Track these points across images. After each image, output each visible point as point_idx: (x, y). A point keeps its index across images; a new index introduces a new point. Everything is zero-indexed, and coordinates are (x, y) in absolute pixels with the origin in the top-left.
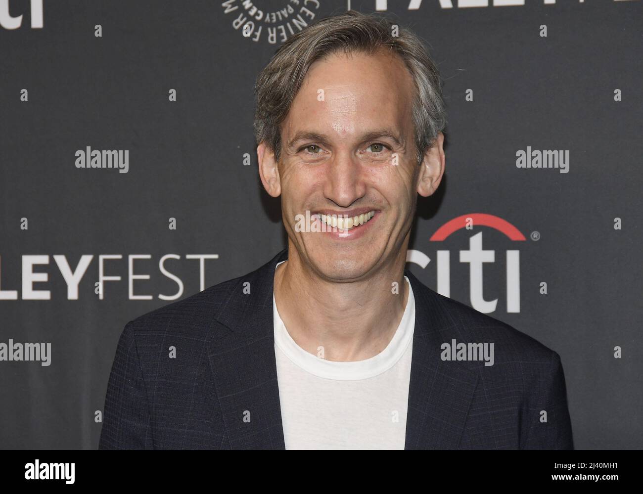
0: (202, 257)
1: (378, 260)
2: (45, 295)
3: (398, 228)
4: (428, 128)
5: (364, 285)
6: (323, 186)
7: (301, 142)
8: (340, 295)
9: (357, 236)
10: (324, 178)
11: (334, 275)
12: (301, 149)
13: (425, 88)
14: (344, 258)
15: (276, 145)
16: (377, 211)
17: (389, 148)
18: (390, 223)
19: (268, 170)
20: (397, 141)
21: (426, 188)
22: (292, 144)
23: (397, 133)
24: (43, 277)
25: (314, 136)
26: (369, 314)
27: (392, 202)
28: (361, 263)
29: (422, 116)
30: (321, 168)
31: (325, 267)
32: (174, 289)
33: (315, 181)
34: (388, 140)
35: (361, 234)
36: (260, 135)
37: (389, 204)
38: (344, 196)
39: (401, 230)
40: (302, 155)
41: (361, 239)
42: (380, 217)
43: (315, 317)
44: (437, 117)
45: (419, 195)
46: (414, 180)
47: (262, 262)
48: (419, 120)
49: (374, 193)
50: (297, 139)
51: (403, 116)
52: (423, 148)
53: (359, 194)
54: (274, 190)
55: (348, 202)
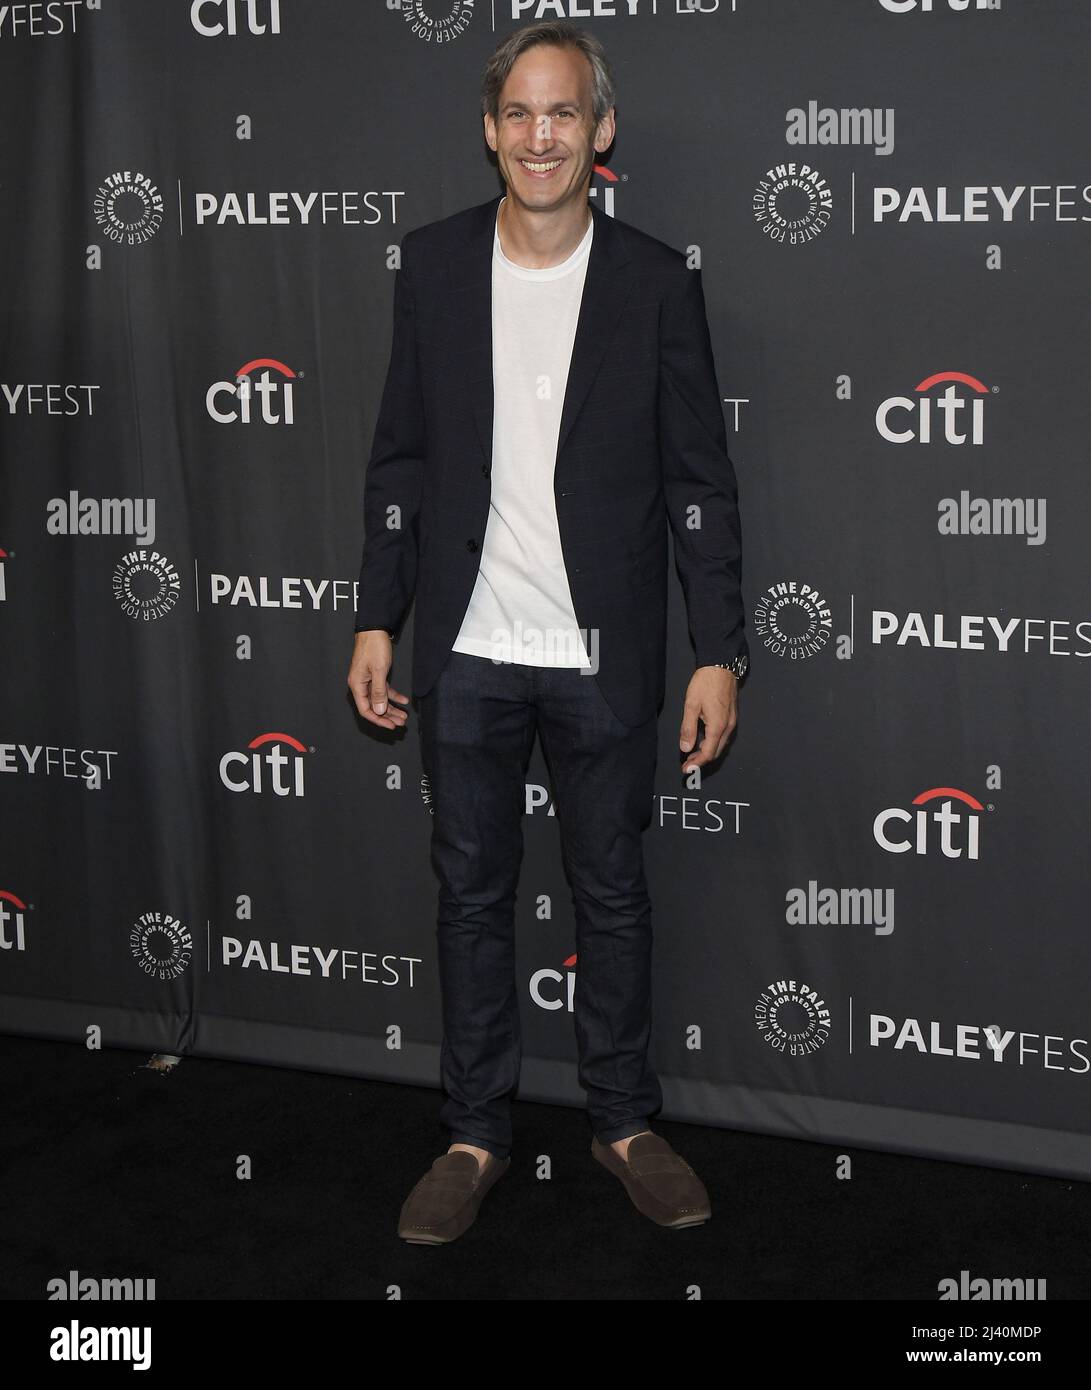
0: (393, 194)
1: (564, 195)
2: (286, 221)
3: (579, 171)
4: (601, 102)
5: (552, 216)
6: (525, 141)
7: (510, 110)
8: (536, 221)
9: (548, 178)
10: (525, 136)
11: (532, 205)
12: (510, 115)
14: (539, 193)
15: (495, 115)
16: (564, 159)
17: (572, 115)
18: (573, 167)
19: (491, 132)
20: (577, 110)
21: (601, 146)
22: (504, 111)
23: (578, 105)
24: (284, 208)
25: (518, 105)
26: (560, 233)
27: (574, 152)
28: (552, 197)
29: (598, 95)
30: (524, 128)
31: (526, 198)
32: (374, 216)
33: (519, 137)
34: (570, 109)
35: (552, 176)
36: (485, 107)
37: (572, 154)
38: (538, 148)
39: (582, 172)
40: (511, 118)
41: (551, 180)
42: (566, 163)
43: (521, 237)
44: (608, 96)
45: (597, 152)
46: (591, 139)
47: (494, 197)
48: (596, 99)
49: (561, 147)
50: (507, 107)
51: (582, 94)
52: (598, 117)
53: (549, 147)
54: (493, 147)
55: (541, 152)
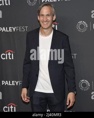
2: (12, 31)
3: (51, 23)
13: (53, 10)
14: (45, 26)
15: (39, 16)
19: (38, 18)
21: (54, 20)
24: (11, 29)
25: (42, 15)
27: (50, 21)
29: (53, 13)
31: (43, 27)
32: (24, 30)
33: (42, 19)
34: (49, 15)
35: (47, 24)
38: (45, 20)
46: (52, 19)
49: (48, 20)
51: (51, 13)
52: (53, 16)
